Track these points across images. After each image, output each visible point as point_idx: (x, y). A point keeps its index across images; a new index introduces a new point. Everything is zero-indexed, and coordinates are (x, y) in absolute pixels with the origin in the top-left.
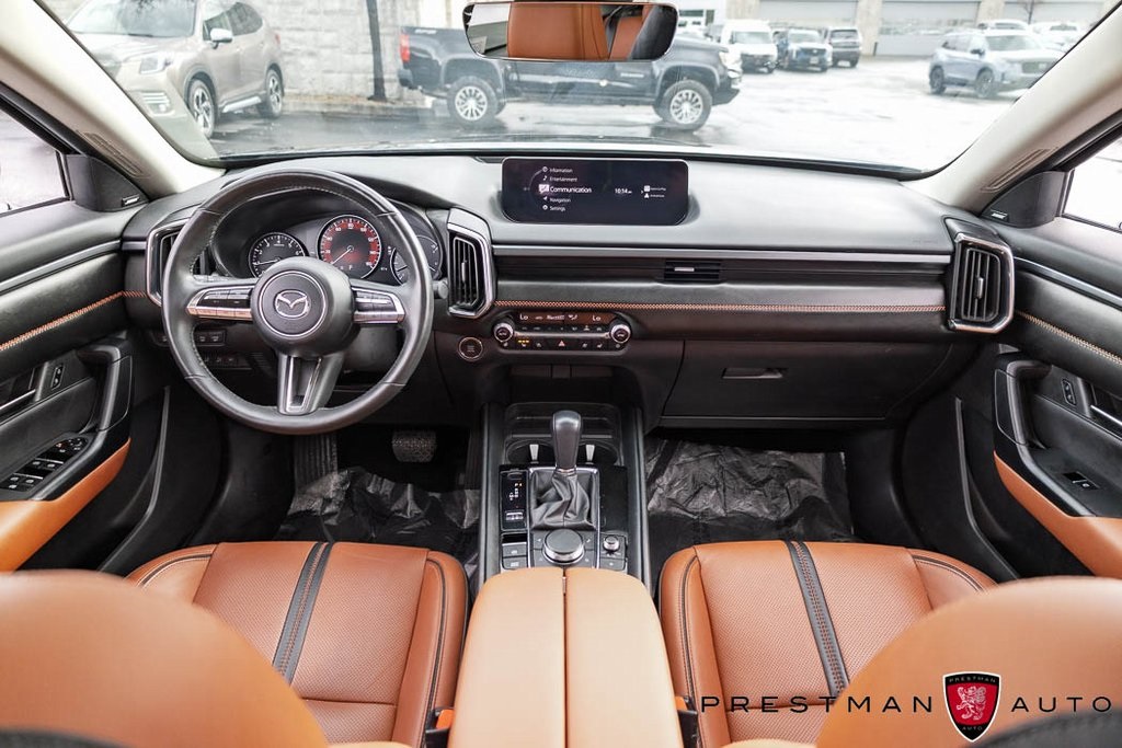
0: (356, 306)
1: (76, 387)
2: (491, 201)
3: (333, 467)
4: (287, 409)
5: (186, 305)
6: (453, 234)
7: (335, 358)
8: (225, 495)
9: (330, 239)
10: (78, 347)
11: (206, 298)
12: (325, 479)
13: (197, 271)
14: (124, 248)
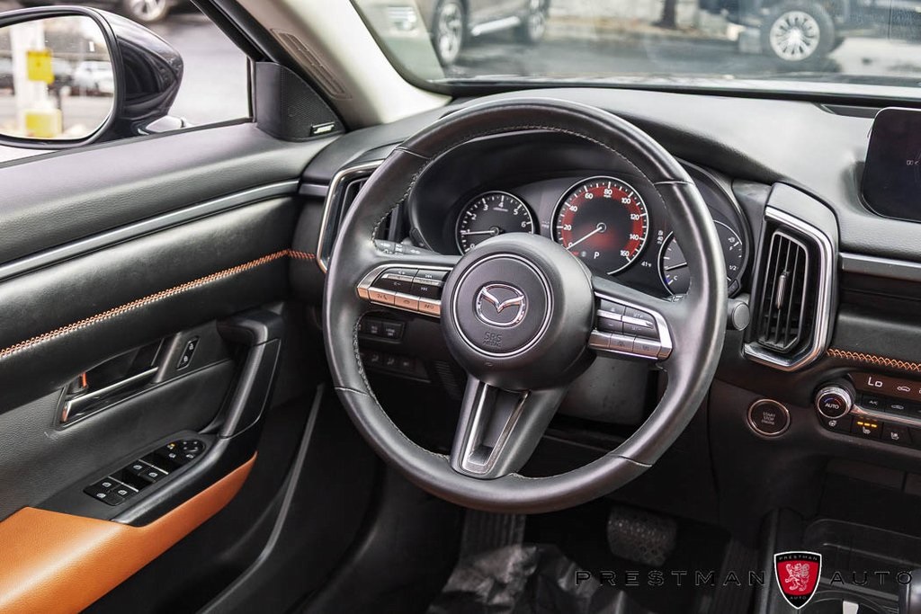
0: (594, 321)
1: (208, 370)
2: (845, 176)
3: (515, 535)
4: (464, 465)
5: (356, 283)
6: (773, 225)
7: (548, 398)
8: (366, 547)
9: (574, 209)
10: (221, 317)
11: (385, 276)
12: (502, 553)
13: (383, 235)
14: (301, 192)
